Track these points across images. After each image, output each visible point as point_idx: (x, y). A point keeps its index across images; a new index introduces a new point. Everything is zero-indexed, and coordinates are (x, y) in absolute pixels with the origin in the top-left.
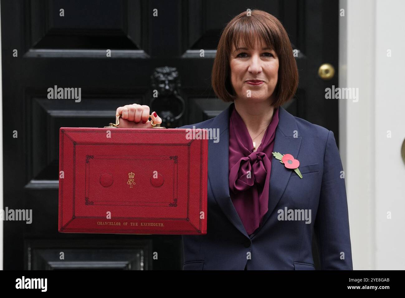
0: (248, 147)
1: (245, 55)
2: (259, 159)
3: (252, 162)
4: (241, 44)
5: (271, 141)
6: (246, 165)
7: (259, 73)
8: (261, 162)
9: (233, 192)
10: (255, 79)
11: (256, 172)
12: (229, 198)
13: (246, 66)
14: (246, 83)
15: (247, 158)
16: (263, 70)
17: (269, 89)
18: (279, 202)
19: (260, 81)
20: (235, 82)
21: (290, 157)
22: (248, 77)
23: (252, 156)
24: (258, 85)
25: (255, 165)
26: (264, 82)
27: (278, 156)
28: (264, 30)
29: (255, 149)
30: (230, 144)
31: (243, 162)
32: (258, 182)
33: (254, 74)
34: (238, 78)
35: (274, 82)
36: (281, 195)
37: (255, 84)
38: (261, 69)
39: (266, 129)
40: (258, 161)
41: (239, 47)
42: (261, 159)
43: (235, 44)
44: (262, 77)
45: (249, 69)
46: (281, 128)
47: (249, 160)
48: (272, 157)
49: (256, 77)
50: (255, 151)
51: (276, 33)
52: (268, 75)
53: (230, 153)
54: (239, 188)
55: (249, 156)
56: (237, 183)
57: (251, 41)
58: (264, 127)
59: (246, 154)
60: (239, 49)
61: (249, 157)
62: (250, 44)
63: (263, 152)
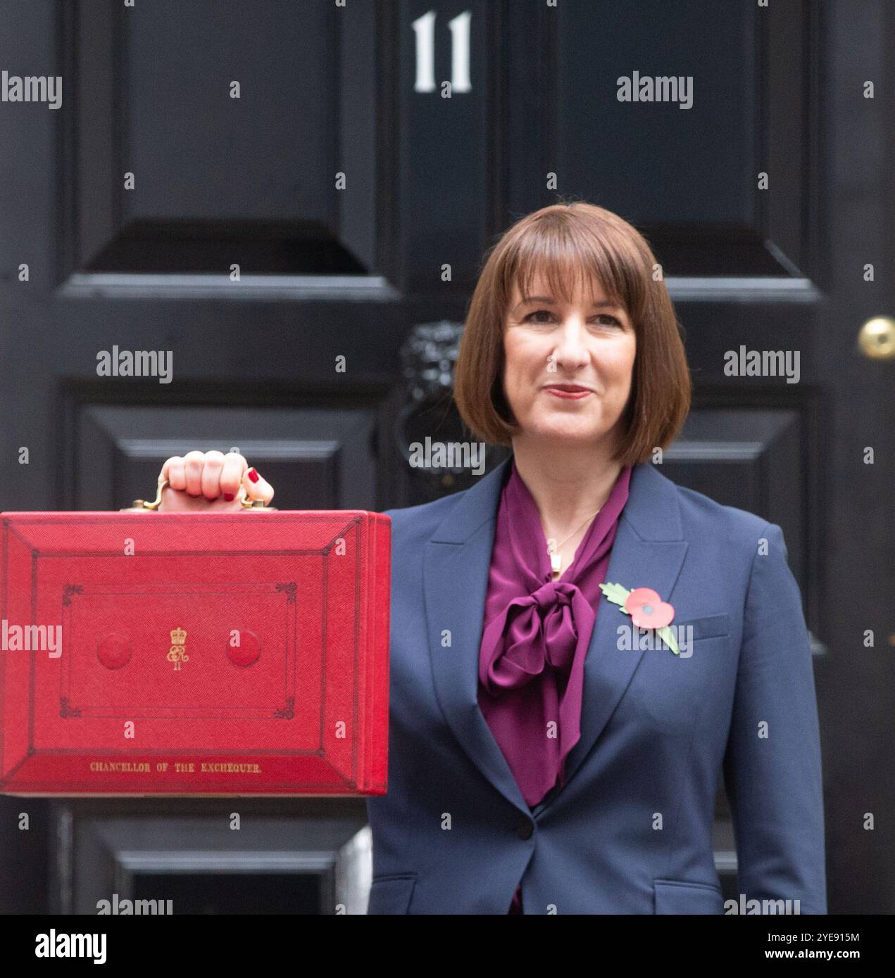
0: (538, 571)
1: (546, 316)
2: (562, 601)
3: (543, 611)
4: (538, 287)
5: (600, 554)
6: (524, 618)
7: (582, 366)
8: (566, 609)
10: (568, 383)
11: (551, 635)
13: (548, 348)
14: (543, 392)
15: (530, 599)
16: (594, 362)
17: (606, 413)
19: (582, 389)
20: (516, 386)
21: (650, 597)
22: (551, 375)
23: (544, 593)
24: (576, 401)
25: (551, 617)
26: (592, 391)
27: (615, 593)
28: (600, 255)
29: (556, 574)
30: (493, 561)
31: (515, 611)
32: (554, 663)
33: (568, 368)
34: (525, 378)
37: (568, 394)
38: (587, 358)
39: (591, 521)
40: (561, 606)
41: (531, 295)
42: (565, 600)
43: (521, 286)
44: (587, 379)
45: (555, 356)
46: (631, 516)
47: (534, 604)
48: (598, 599)
49: (572, 377)
50: (556, 580)
51: (629, 262)
52: (604, 375)
53: (490, 586)
54: (502, 681)
55: (537, 593)
56: (498, 665)
57: (565, 280)
58: (586, 513)
59: (530, 587)
60: (530, 300)
61: (534, 597)
62: (562, 287)
63: (576, 583)
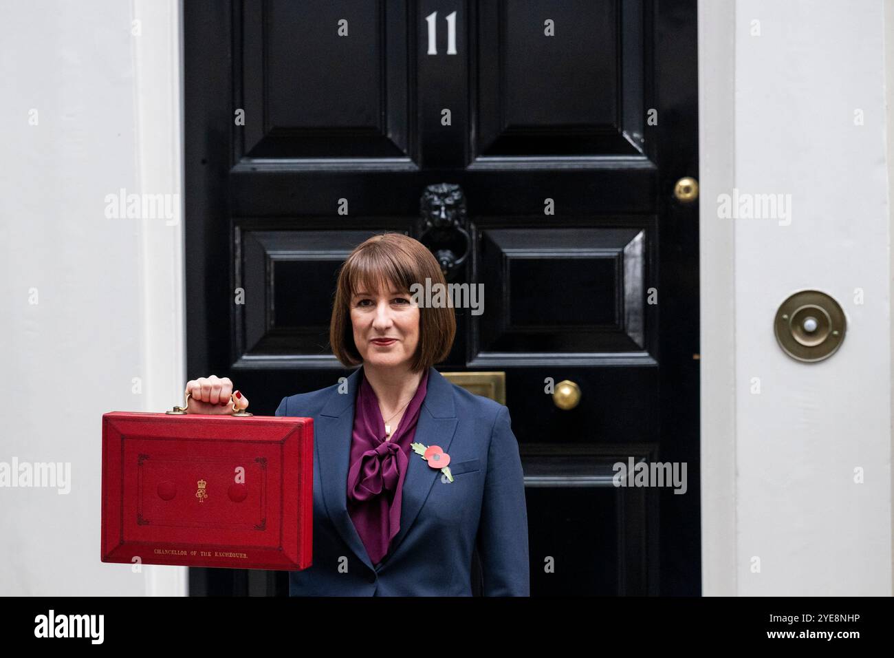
1: (369, 302)
2: (391, 453)
3: (381, 458)
5: (412, 425)
6: (372, 462)
7: (388, 328)
8: (393, 457)
9: (351, 501)
10: (382, 337)
11: (386, 471)
12: (345, 511)
14: (371, 342)
15: (374, 452)
16: (395, 324)
18: (417, 517)
19: (391, 340)
20: (358, 340)
21: (438, 450)
22: (373, 335)
23: (381, 448)
24: (388, 346)
25: (385, 462)
26: (397, 340)
27: (419, 448)
29: (388, 436)
30: (354, 428)
31: (366, 459)
32: (387, 488)
33: (382, 331)
34: (361, 336)
35: (413, 340)
36: (420, 507)
37: (383, 343)
38: (390, 323)
40: (390, 456)
41: (358, 292)
42: (393, 453)
44: (393, 334)
45: (374, 324)
46: (427, 404)
47: (376, 454)
48: (410, 451)
49: (383, 334)
50: (388, 439)
51: (409, 270)
52: (402, 331)
53: (353, 442)
54: (360, 497)
55: (377, 449)
56: (358, 489)
58: (405, 400)
59: (374, 444)
60: (359, 294)
61: (377, 451)
63: (398, 443)
